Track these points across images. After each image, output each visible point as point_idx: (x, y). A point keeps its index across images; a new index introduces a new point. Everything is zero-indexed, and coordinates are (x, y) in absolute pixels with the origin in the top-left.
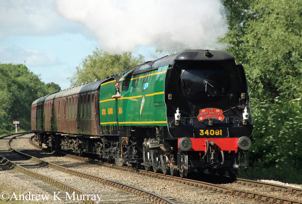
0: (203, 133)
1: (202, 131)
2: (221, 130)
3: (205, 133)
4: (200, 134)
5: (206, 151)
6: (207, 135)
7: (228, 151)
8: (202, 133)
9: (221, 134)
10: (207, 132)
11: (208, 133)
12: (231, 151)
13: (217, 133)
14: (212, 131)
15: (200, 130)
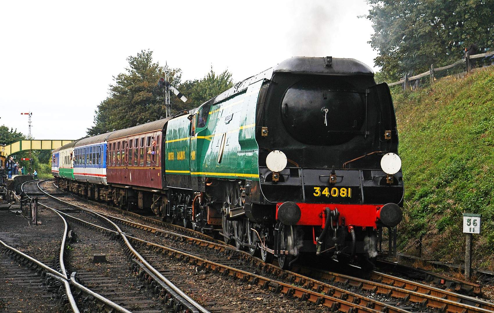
0: (319, 193)
1: (318, 189)
2: (349, 189)
3: (323, 193)
4: (315, 194)
5: (324, 226)
6: (327, 195)
7: (361, 227)
8: (317, 193)
9: (349, 196)
10: (325, 192)
11: (328, 193)
12: (367, 227)
13: (344, 194)
14: (335, 191)
15: (315, 188)
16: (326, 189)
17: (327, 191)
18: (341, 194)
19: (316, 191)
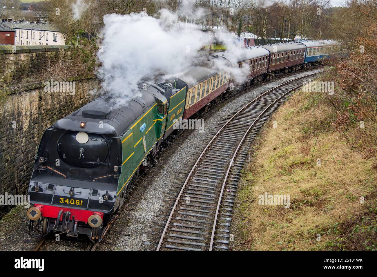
1: (62, 199)
2: (81, 201)
3: (66, 201)
4: (60, 202)
6: (67, 203)
8: (62, 201)
9: (81, 205)
10: (67, 201)
13: (78, 203)
14: (73, 201)
15: (61, 198)
16: (68, 199)
17: (68, 201)
18: (76, 203)
19: (61, 200)
